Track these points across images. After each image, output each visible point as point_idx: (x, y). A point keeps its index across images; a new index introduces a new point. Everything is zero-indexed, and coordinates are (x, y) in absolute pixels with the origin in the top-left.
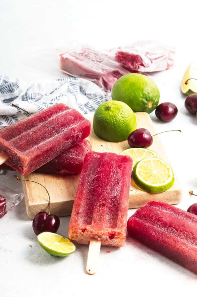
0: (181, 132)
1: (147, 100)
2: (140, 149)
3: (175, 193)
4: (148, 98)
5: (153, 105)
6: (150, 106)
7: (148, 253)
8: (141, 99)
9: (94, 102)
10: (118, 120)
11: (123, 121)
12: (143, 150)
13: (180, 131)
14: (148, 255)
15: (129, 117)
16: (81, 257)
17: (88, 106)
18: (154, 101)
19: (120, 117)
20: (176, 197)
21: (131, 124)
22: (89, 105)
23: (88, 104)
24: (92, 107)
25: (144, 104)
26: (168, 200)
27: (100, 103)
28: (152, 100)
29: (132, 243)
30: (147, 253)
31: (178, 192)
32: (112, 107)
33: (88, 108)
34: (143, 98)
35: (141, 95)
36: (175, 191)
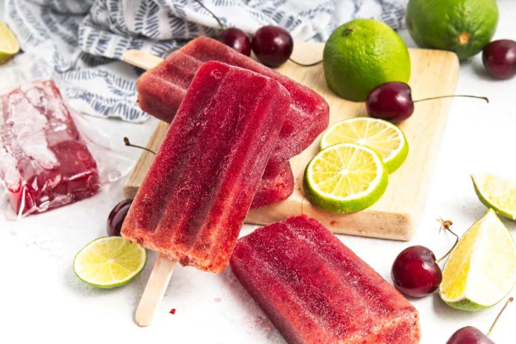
0: (488, 102)
1: (457, 28)
2: (380, 121)
3: (397, 219)
4: (460, 26)
5: (470, 40)
6: (463, 40)
8: (444, 24)
10: (357, 57)
11: (368, 60)
13: (486, 99)
15: (382, 56)
18: (473, 33)
19: (364, 52)
20: (397, 227)
21: (385, 69)
25: (451, 36)
26: (381, 229)
28: (468, 31)
31: (403, 218)
32: (354, 30)
34: (450, 22)
35: (447, 16)
36: (396, 215)
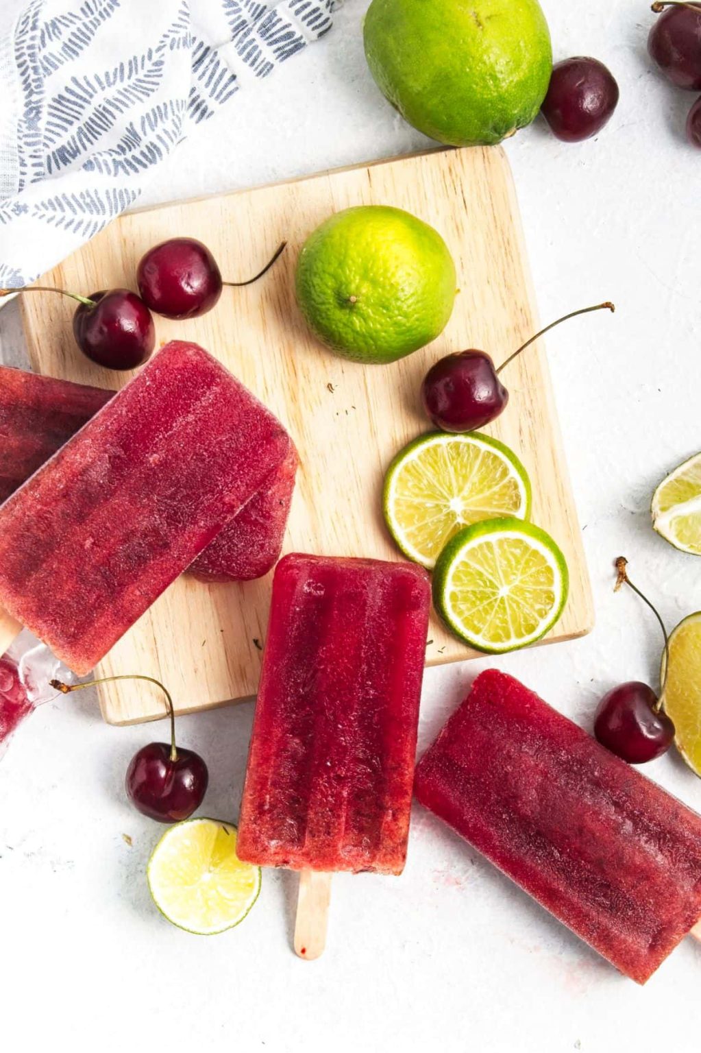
0: (613, 310)
7: (472, 862)
9: (297, 12)
12: (472, 447)
14: (472, 871)
16: (279, 882)
17: (273, 30)
22: (279, 26)
23: (274, 25)
24: (290, 35)
27: (321, 15)
29: (429, 818)
30: (469, 863)
33: (276, 41)
